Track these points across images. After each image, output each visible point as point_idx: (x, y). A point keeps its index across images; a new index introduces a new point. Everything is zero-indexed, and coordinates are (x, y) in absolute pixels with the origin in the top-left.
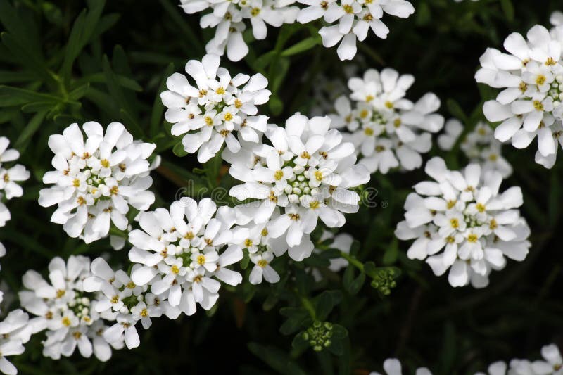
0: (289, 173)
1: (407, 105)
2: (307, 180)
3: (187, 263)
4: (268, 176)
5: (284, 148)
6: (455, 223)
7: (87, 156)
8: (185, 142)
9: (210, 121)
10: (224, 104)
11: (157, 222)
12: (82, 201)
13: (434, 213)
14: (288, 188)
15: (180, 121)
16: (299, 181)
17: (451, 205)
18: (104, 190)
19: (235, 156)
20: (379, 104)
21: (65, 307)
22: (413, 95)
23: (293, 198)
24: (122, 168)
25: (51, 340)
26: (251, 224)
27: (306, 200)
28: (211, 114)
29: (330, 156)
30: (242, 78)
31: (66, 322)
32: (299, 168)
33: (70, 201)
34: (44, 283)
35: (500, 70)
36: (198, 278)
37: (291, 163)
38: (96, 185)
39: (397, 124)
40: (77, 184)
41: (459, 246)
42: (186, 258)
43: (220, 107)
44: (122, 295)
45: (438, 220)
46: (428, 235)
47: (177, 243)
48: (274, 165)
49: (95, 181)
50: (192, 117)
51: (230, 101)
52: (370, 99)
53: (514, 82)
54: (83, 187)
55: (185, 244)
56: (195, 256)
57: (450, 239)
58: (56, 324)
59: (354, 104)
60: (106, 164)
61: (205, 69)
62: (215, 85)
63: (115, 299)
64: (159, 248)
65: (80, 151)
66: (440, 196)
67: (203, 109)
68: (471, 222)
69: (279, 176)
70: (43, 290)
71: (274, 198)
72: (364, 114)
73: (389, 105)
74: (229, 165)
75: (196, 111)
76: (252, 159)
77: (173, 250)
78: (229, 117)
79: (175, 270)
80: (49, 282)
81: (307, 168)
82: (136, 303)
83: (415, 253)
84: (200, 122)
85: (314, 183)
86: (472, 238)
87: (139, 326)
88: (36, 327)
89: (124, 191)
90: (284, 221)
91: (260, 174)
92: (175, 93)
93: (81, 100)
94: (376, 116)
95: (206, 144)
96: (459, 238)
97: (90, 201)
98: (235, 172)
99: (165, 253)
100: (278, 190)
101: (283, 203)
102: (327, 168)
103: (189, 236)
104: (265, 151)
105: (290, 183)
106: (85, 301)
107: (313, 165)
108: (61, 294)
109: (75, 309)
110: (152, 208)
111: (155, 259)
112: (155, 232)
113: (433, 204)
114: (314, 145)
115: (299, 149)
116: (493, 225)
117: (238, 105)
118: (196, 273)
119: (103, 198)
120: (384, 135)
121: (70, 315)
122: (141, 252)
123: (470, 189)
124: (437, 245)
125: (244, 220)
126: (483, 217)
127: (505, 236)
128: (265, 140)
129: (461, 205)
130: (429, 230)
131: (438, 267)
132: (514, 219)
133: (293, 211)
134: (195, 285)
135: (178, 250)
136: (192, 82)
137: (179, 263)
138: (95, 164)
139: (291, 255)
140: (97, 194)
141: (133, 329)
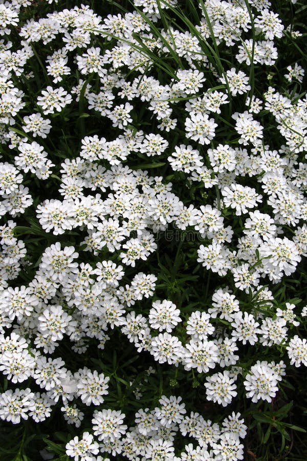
0: (201, 353)
1: (232, 354)
2: (203, 358)
3: (165, 351)
4: (196, 349)
5: (205, 347)
6: (219, 388)
7: (168, 311)
8: (188, 326)
9: (196, 327)
10: (202, 327)
11: (168, 337)
12: (158, 318)
13: (217, 381)
14: (198, 356)
15: (191, 321)
16: (201, 357)
17: (222, 384)
18: (164, 321)
19: (194, 338)
20: (228, 348)
21: (133, 325)
22: (235, 353)
23: (197, 358)
24: (172, 320)
25: (125, 328)
26: (184, 354)
27: (199, 361)
28: (198, 326)
29: (211, 357)
30: (210, 325)
31: (131, 328)
32: (203, 354)
33: (156, 316)
34: (134, 316)
35: (257, 371)
36: (164, 356)
37: (203, 351)
38: (163, 318)
39: (227, 356)
40: (161, 314)
41: (216, 393)
42: (166, 350)
43: (201, 327)
44: (146, 340)
45: (217, 384)
46: (212, 384)
47: (167, 345)
48: (200, 348)
49: (164, 317)
50: (194, 323)
51: (204, 328)
52: (227, 345)
53: (258, 377)
54: (161, 316)
55: (168, 347)
56: (168, 351)
57: (215, 390)
58: (129, 327)
59: (223, 343)
60: (169, 316)
61: (206, 316)
62: (204, 321)
63: (144, 340)
64: (163, 342)
65: (167, 308)
66: (222, 380)
67: (197, 324)
68: (222, 391)
69: (199, 351)
70: (133, 318)
71: (193, 354)
72: (223, 347)
73: (229, 350)
74: (191, 339)
75: (196, 323)
76: (196, 341)
77: (165, 346)
78: (201, 330)
79: (161, 349)
80: (135, 318)
81: (205, 356)
82: (147, 344)
83: (206, 385)
84: (194, 325)
85: (203, 360)
86: (219, 394)
87: (144, 349)
88: (125, 323)
89: (167, 324)
90: (190, 361)
91: (195, 347)
92: (196, 315)
93: (176, 292)
94: (225, 350)
95: (191, 331)
96: (217, 391)
97: (160, 320)
98: (191, 342)
99: (163, 344)
100: (195, 354)
101: (194, 357)
102: (208, 360)
103: (170, 346)
104: (200, 343)
105: (199, 355)
106: (138, 328)
107: (207, 356)
108: (135, 322)
109: (135, 327)
110: (169, 333)
111: (160, 344)
112: (165, 338)
113: (219, 380)
114: (211, 352)
115: (207, 350)
116: (225, 395)
117: (205, 330)
118: (165, 354)
119: (162, 322)
120: (223, 355)
121: (133, 327)
122: (159, 339)
123: (228, 384)
124: (212, 388)
125: (183, 352)
126: (225, 392)
127: (226, 400)
128: (202, 341)
129: (223, 385)
130: (213, 384)
131: (208, 392)
132: (230, 398)
133: (194, 361)
134: (162, 356)
135: (166, 347)
136: (201, 317)
137: (164, 349)
138: (168, 314)
139: (185, 367)
140: (162, 320)
141: (142, 348)
